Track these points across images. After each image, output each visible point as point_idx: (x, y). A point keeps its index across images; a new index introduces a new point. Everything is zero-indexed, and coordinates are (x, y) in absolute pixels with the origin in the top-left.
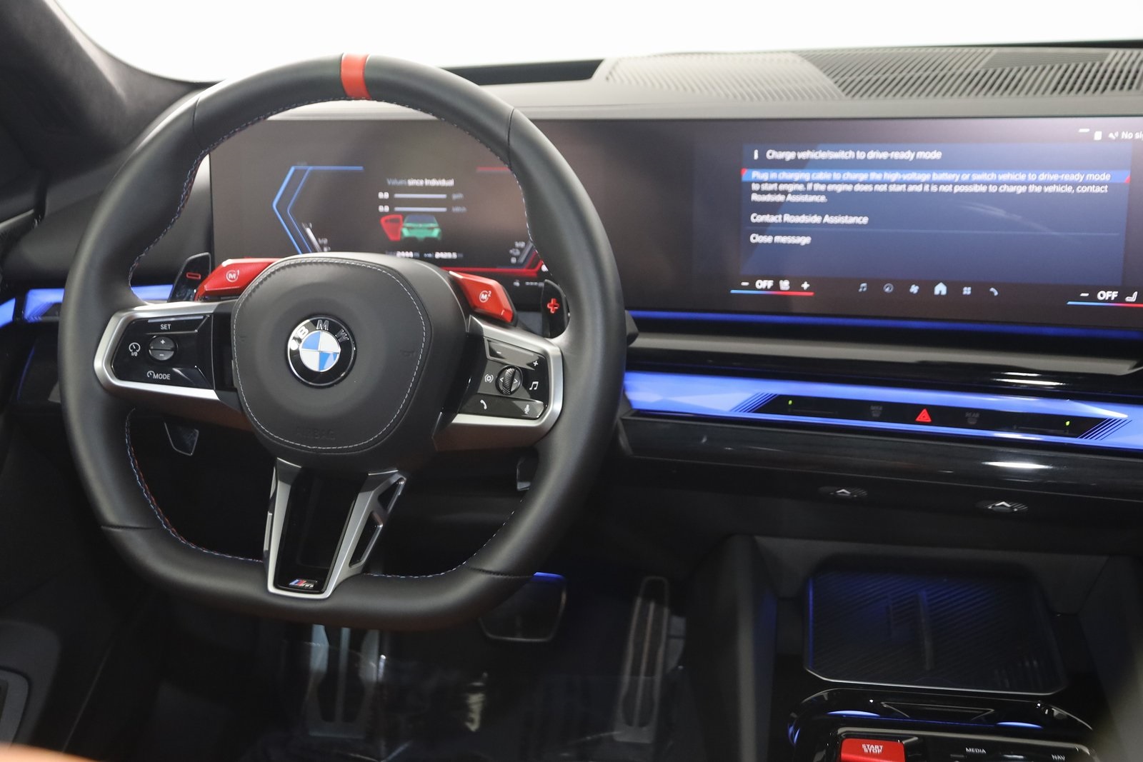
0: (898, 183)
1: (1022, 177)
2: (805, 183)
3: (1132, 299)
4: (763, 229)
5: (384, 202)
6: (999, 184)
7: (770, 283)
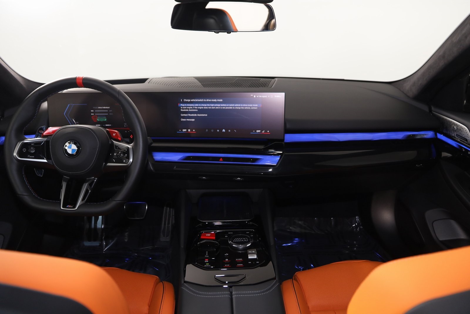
0: (213, 107)
1: (240, 105)
2: (193, 107)
3: (264, 132)
4: (184, 117)
5: (92, 113)
6: (235, 107)
7: (186, 130)
